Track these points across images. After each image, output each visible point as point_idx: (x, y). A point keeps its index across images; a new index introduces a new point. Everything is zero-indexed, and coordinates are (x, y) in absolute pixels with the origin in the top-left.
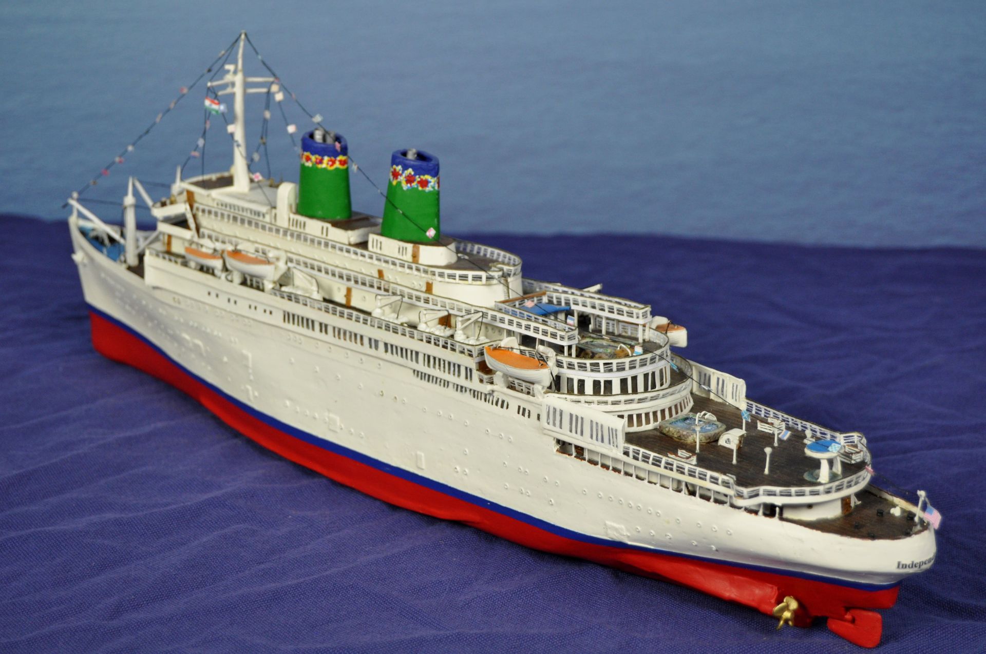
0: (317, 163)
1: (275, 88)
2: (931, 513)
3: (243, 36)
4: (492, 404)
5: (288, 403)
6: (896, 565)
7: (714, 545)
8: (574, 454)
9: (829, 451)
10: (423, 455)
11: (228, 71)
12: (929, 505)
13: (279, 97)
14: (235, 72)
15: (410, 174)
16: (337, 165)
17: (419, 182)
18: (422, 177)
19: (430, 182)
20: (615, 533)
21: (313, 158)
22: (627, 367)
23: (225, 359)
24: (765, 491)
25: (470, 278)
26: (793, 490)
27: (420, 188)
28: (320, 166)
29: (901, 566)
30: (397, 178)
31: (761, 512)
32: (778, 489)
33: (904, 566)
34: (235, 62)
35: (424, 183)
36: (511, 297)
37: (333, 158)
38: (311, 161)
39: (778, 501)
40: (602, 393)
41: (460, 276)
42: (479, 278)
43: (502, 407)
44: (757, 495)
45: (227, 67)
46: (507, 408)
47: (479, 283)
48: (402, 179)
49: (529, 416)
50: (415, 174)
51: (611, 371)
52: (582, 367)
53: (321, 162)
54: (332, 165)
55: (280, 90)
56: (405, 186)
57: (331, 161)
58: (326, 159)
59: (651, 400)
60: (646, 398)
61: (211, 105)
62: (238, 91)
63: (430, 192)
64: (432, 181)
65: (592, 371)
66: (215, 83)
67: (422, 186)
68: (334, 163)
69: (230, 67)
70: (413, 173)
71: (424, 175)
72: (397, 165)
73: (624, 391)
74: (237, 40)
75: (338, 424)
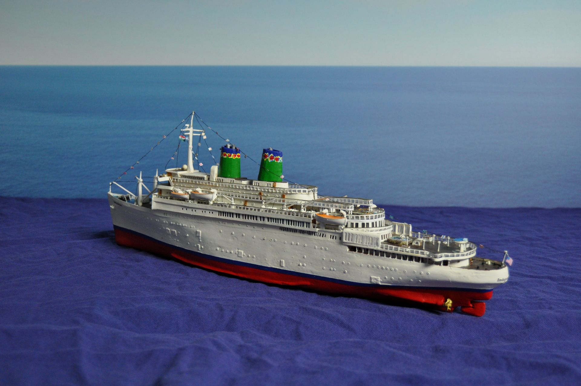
0: (228, 156)
1: (203, 134)
2: (509, 259)
3: (193, 113)
4: (318, 236)
5: (218, 249)
6: (497, 280)
7: (420, 280)
8: (357, 251)
9: (463, 241)
10: (284, 261)
11: (187, 127)
12: (508, 256)
13: (205, 137)
14: (189, 127)
15: (272, 156)
16: (237, 157)
17: (275, 159)
18: (276, 157)
19: (280, 159)
20: (375, 281)
21: (227, 155)
22: (374, 218)
23: (188, 235)
24: (445, 255)
25: (302, 191)
26: (455, 254)
27: (276, 161)
28: (230, 157)
29: (499, 280)
30: (266, 158)
31: (442, 264)
32: (450, 254)
33: (500, 280)
34: (190, 124)
35: (277, 159)
36: (315, 199)
37: (235, 154)
38: (226, 156)
39: (450, 259)
40: (365, 227)
41: (298, 191)
42: (305, 191)
43: (323, 236)
44: (441, 257)
45: (186, 125)
46: (325, 236)
47: (305, 193)
48: (268, 158)
49: (336, 239)
50: (274, 156)
51: (368, 219)
52: (357, 218)
53: (230, 156)
54: (234, 157)
55: (205, 135)
56: (270, 161)
57: (234, 155)
58: (232, 154)
59: (384, 230)
60: (382, 229)
61: (181, 138)
62: (191, 134)
63: (279, 163)
64: (281, 158)
65: (361, 219)
66: (183, 130)
67: (277, 160)
68: (235, 156)
69: (187, 125)
70: (273, 155)
71: (277, 156)
72: (267, 153)
73: (373, 226)
74: (191, 114)
75: (243, 254)
